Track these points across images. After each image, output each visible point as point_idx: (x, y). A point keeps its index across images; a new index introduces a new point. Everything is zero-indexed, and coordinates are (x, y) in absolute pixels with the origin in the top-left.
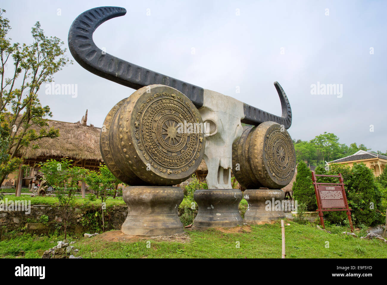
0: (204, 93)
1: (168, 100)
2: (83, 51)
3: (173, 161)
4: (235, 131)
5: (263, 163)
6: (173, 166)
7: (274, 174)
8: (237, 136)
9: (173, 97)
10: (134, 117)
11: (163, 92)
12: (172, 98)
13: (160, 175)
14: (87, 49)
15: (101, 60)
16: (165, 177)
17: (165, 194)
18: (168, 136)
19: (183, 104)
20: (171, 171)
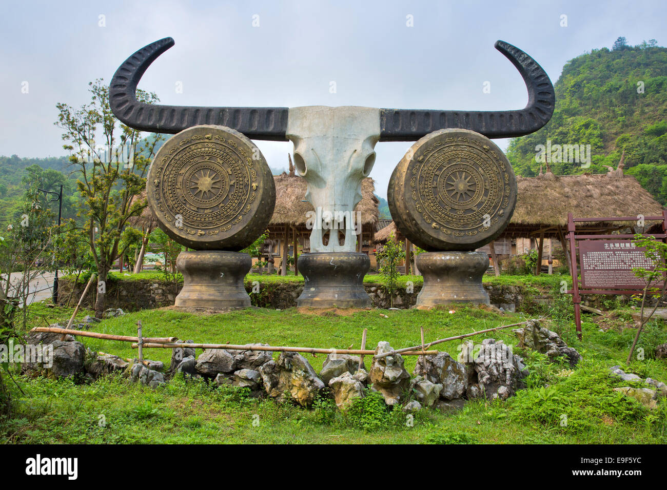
0: (289, 114)
1: (201, 144)
2: (120, 111)
3: (206, 219)
4: (346, 161)
5: (406, 208)
6: (207, 226)
7: (434, 224)
8: (351, 170)
9: (208, 138)
10: (153, 175)
11: (192, 136)
12: (207, 141)
13: (187, 238)
14: (124, 107)
15: (141, 114)
16: (194, 240)
17: (197, 260)
18: (199, 190)
19: (224, 144)
20: (203, 232)
